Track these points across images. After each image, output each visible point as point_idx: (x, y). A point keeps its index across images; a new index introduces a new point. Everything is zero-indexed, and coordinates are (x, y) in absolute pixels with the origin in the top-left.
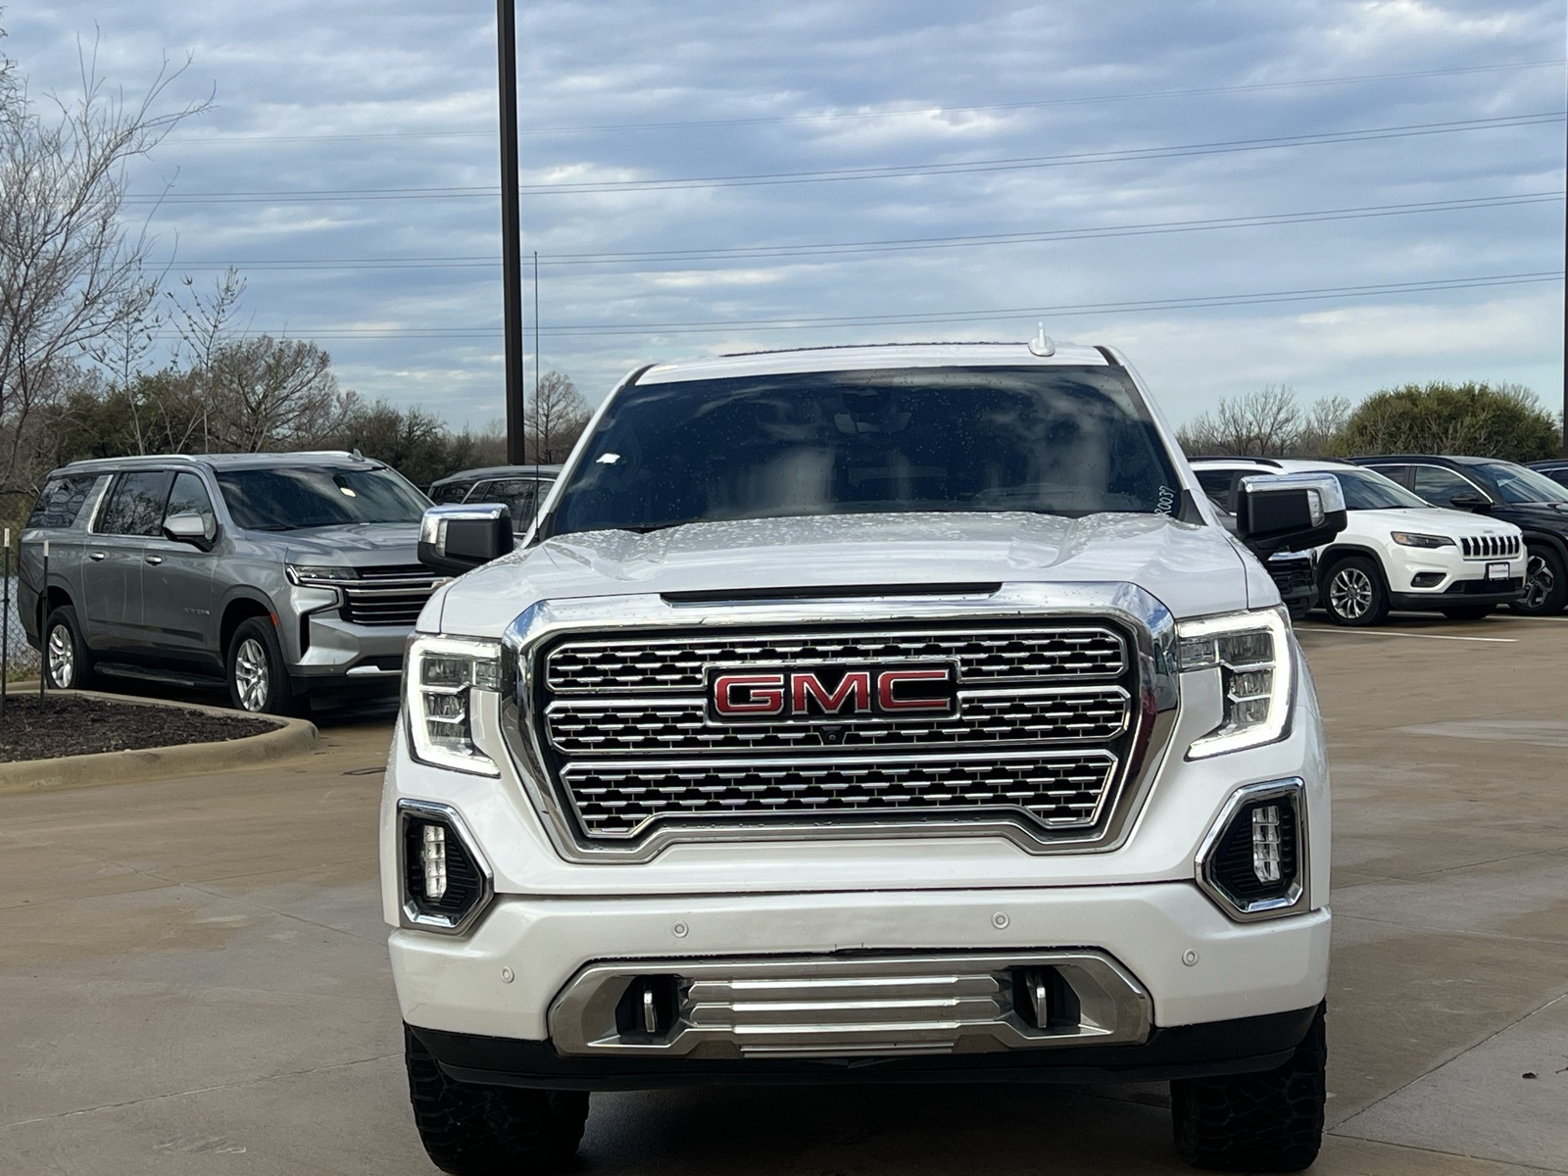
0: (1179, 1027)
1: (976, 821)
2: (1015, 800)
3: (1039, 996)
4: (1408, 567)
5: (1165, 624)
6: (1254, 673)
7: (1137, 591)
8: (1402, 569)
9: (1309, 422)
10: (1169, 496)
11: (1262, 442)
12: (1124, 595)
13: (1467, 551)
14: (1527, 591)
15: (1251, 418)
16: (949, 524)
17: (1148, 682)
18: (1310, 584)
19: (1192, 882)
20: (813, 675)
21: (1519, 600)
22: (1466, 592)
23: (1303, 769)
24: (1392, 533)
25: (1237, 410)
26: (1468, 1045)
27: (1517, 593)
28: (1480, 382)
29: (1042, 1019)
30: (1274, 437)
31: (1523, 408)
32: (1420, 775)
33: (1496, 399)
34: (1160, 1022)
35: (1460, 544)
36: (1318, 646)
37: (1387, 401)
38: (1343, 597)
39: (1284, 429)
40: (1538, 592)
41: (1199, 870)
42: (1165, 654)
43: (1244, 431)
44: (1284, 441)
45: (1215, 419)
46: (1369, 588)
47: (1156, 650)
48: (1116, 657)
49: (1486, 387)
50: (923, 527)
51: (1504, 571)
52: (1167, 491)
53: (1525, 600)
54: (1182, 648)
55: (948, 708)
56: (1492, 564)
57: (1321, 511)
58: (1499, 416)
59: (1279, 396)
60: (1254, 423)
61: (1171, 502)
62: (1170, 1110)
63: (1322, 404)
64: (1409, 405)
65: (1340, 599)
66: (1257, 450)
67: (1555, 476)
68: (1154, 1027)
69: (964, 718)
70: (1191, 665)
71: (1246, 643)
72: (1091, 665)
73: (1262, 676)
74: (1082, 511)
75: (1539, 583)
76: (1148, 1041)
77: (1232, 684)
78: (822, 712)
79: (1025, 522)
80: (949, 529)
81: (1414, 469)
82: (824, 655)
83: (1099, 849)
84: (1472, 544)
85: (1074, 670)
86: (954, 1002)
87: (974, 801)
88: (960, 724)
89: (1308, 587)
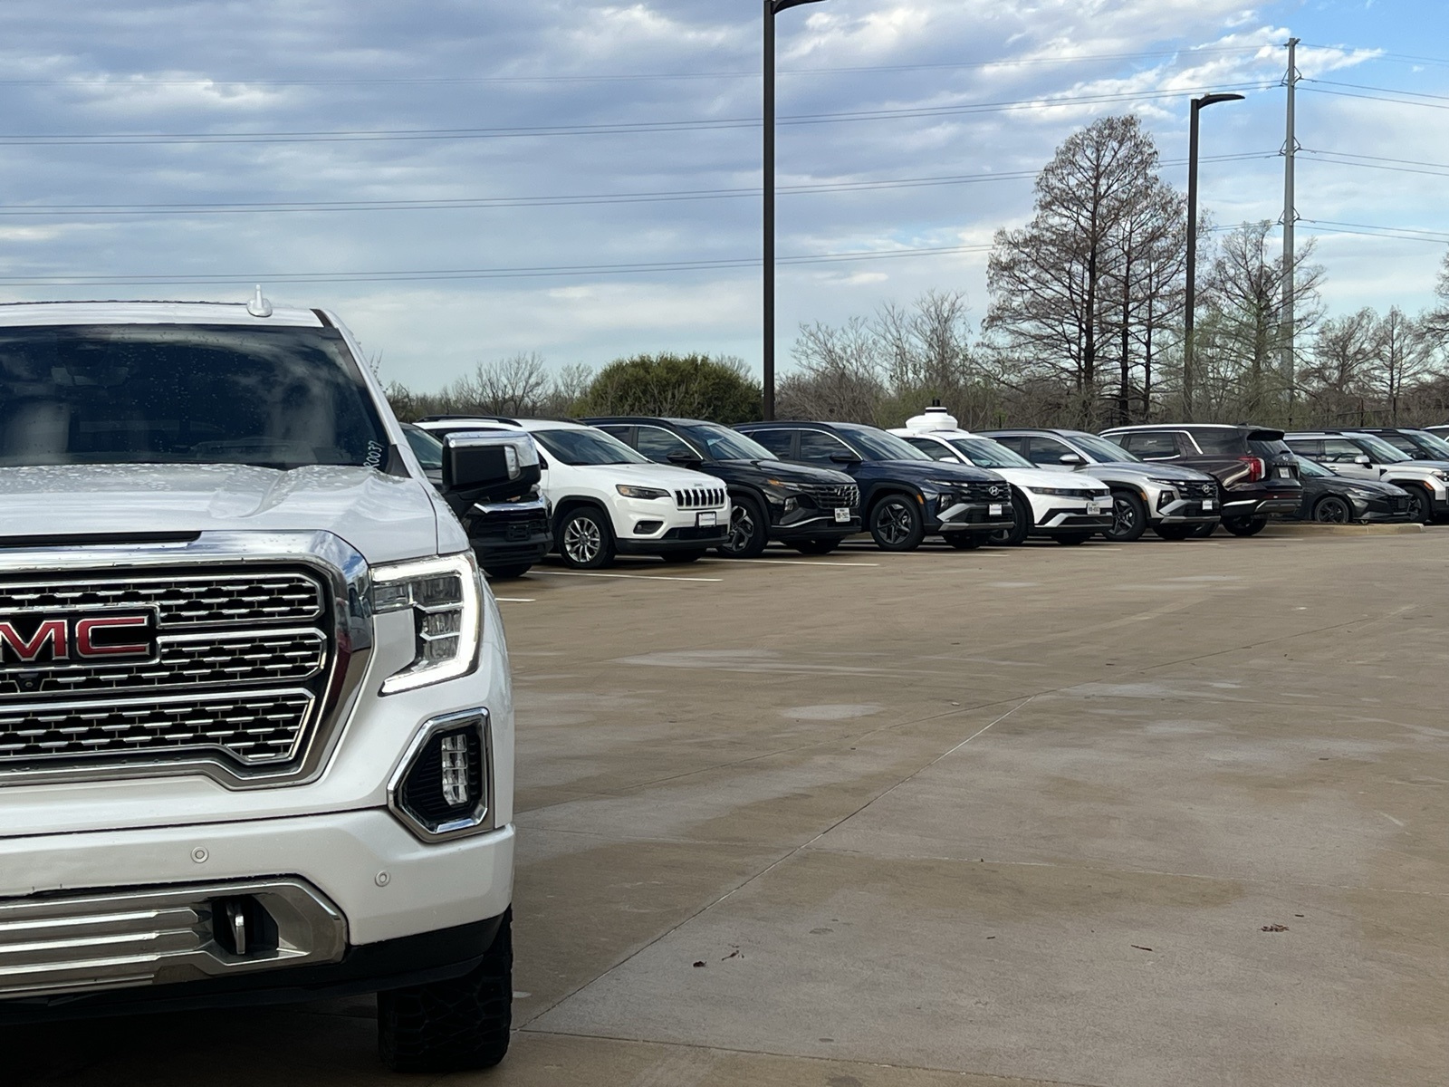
0: (373, 944)
1: (177, 760)
2: (215, 739)
3: (237, 924)
4: (631, 516)
5: (360, 569)
6: (445, 614)
7: (334, 539)
8: (626, 517)
9: (557, 387)
10: (377, 451)
11: (515, 403)
12: (321, 543)
13: (680, 503)
14: (732, 537)
15: (506, 382)
16: (156, 475)
17: (344, 624)
18: (546, 531)
19: (384, 808)
20: (8, 624)
21: (725, 545)
22: (680, 538)
23: (488, 700)
24: (617, 486)
25: (493, 373)
26: (650, 941)
27: (723, 538)
28: (703, 354)
29: (241, 945)
30: (526, 399)
31: (738, 377)
32: (630, 701)
33: (715, 369)
34: (355, 940)
35: (674, 495)
36: (553, 588)
37: (623, 368)
38: (576, 543)
39: (535, 392)
40: (741, 538)
41: (391, 797)
42: (361, 598)
43: (500, 394)
44: (534, 403)
45: (474, 382)
46: (598, 535)
47: (352, 595)
48: (312, 601)
49: (707, 358)
50: (129, 479)
51: (712, 519)
52: (375, 446)
53: (730, 545)
54: (376, 592)
55: (147, 653)
56: (702, 513)
57: (517, 465)
58: (718, 384)
59: (530, 362)
60: (509, 386)
61: (380, 456)
62: (376, 1020)
63: (567, 370)
64: (642, 372)
65: (573, 545)
66: (511, 410)
67: (755, 437)
68: (348, 945)
69: (164, 662)
70: (384, 607)
71: (438, 585)
72: (288, 608)
73: (452, 616)
74: (293, 464)
75: (741, 530)
76: (343, 959)
77: (425, 624)
78: (19, 661)
79: (233, 474)
80: (156, 480)
81: (636, 429)
82: (20, 603)
83: (296, 782)
84: (684, 495)
85: (272, 614)
86: (153, 935)
87: (174, 742)
88: (160, 667)
89: (543, 535)
